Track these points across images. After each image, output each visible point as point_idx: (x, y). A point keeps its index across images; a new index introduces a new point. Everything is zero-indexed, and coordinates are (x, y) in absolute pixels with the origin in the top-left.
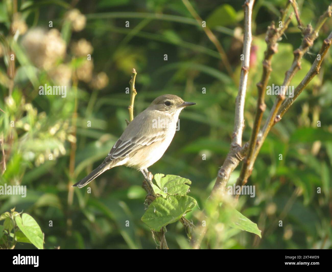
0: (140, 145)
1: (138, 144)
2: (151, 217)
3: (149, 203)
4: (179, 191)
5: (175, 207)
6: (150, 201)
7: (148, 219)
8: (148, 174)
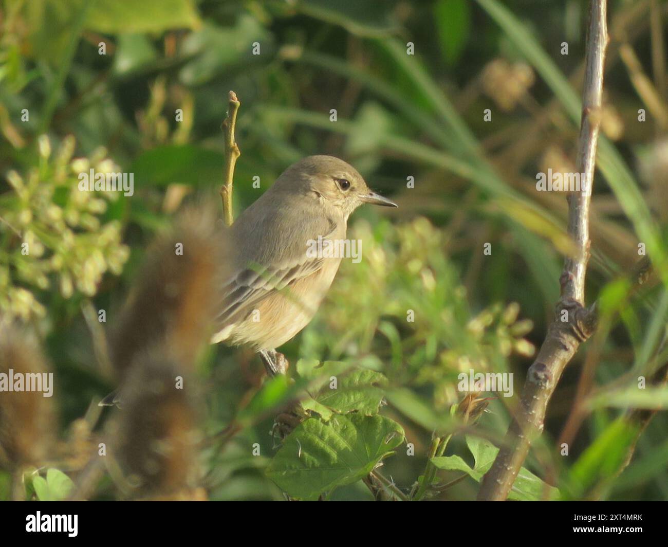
0: (261, 289)
1: (256, 287)
2: (291, 468)
3: (282, 433)
4: (360, 402)
5: (351, 442)
6: (286, 427)
7: (284, 473)
8: (278, 360)
